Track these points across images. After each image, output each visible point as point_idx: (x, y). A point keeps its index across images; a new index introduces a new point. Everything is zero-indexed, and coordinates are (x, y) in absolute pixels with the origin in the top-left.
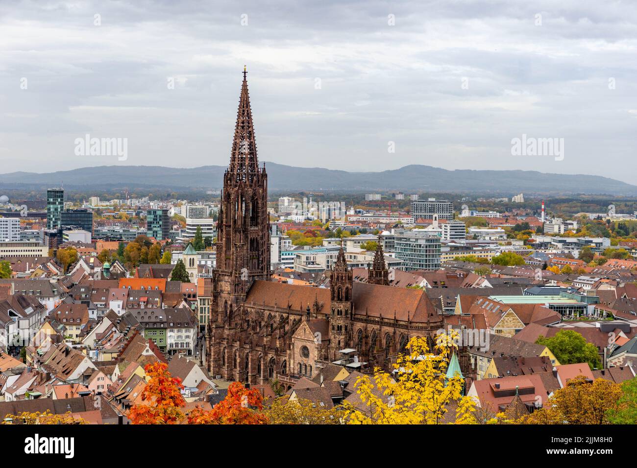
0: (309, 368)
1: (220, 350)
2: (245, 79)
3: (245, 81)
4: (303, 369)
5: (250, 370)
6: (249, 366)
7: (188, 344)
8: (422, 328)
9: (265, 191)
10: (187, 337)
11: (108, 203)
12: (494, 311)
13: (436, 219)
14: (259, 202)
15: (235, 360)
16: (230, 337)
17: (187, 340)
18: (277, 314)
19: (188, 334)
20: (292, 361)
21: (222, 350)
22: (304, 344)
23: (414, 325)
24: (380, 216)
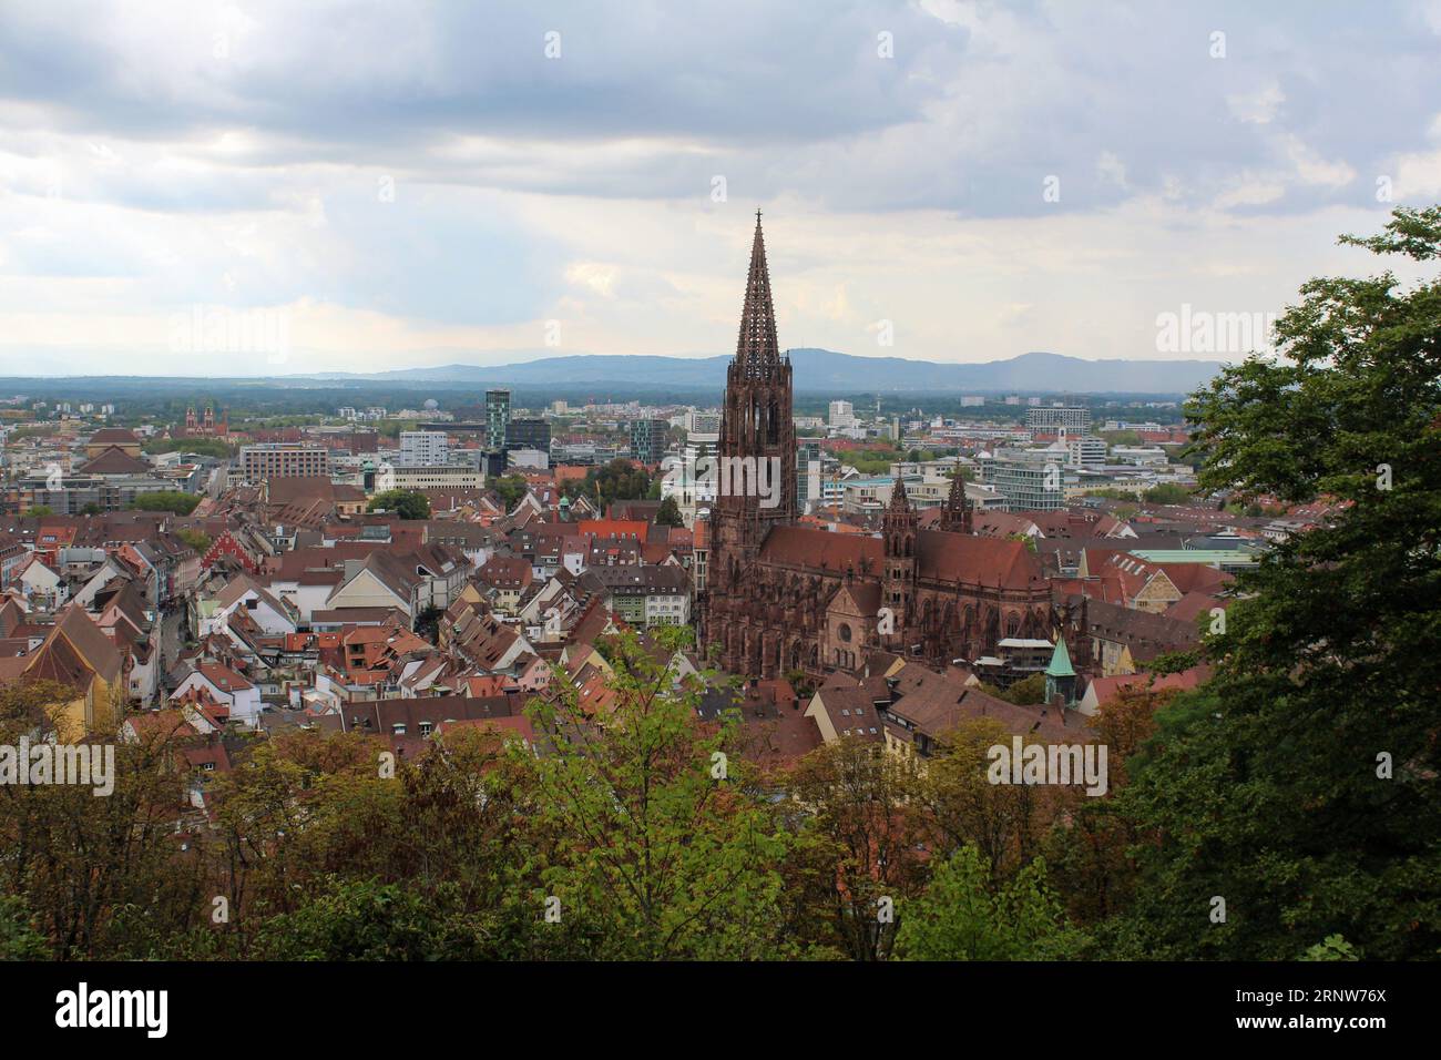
0: (850, 657)
1: (721, 628)
2: (759, 225)
3: (759, 228)
4: (843, 657)
5: (764, 658)
6: (764, 653)
7: (677, 618)
8: (1019, 598)
9: (789, 390)
10: (676, 608)
11: (580, 411)
12: (1136, 573)
13: (1062, 435)
14: (780, 408)
15: (743, 644)
16: (735, 610)
17: (676, 613)
18: (805, 576)
19: (676, 604)
20: (826, 646)
21: (724, 629)
22: (844, 620)
23: (1006, 593)
24: (980, 429)
